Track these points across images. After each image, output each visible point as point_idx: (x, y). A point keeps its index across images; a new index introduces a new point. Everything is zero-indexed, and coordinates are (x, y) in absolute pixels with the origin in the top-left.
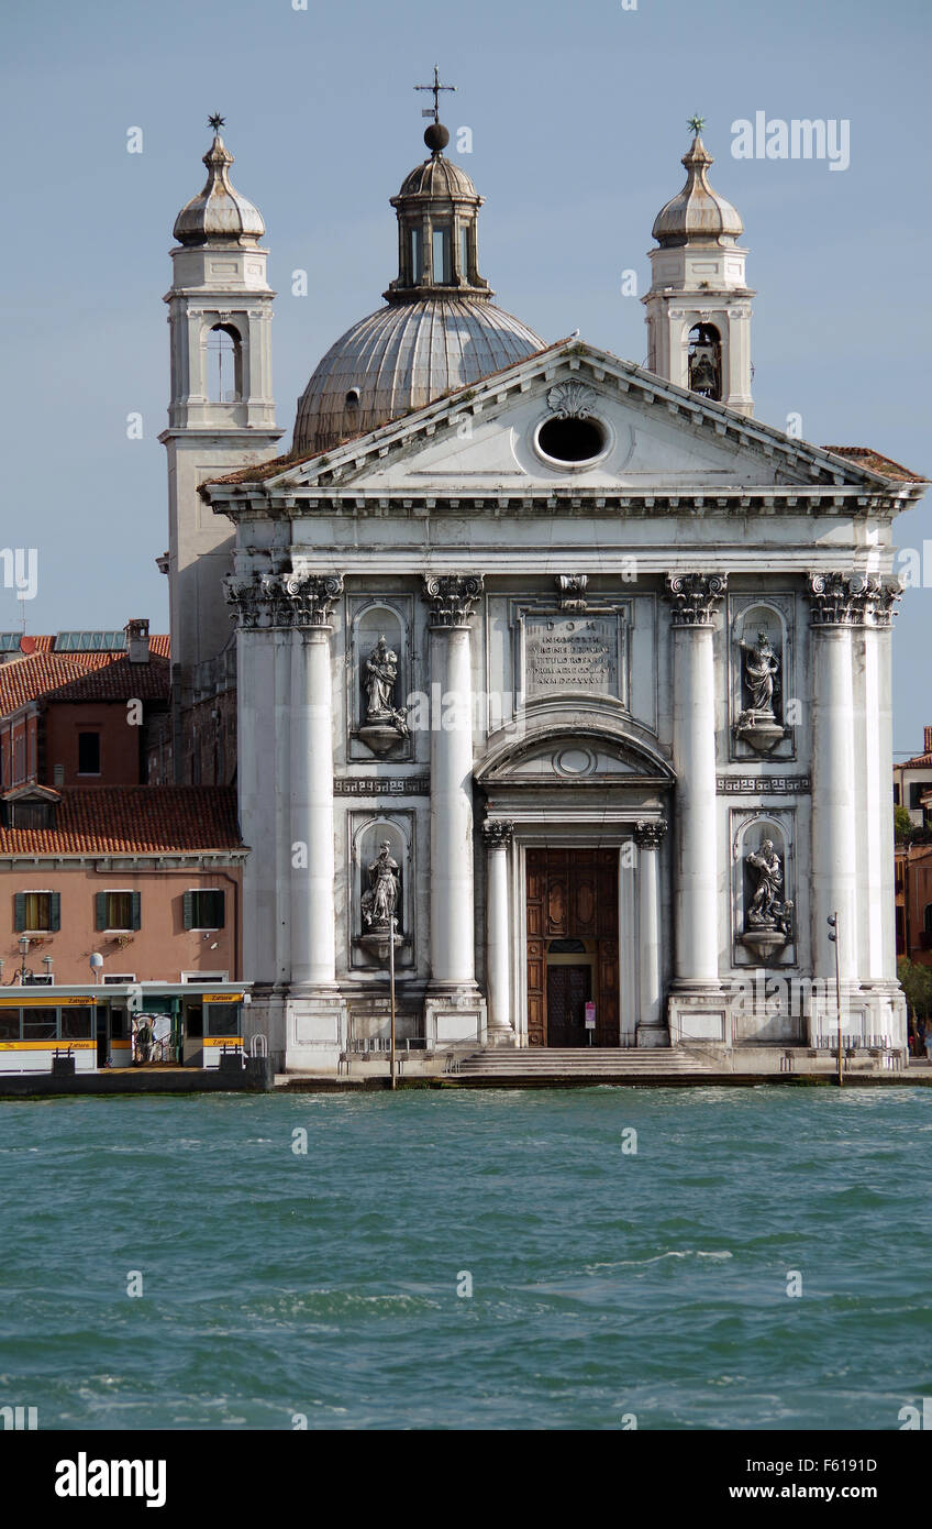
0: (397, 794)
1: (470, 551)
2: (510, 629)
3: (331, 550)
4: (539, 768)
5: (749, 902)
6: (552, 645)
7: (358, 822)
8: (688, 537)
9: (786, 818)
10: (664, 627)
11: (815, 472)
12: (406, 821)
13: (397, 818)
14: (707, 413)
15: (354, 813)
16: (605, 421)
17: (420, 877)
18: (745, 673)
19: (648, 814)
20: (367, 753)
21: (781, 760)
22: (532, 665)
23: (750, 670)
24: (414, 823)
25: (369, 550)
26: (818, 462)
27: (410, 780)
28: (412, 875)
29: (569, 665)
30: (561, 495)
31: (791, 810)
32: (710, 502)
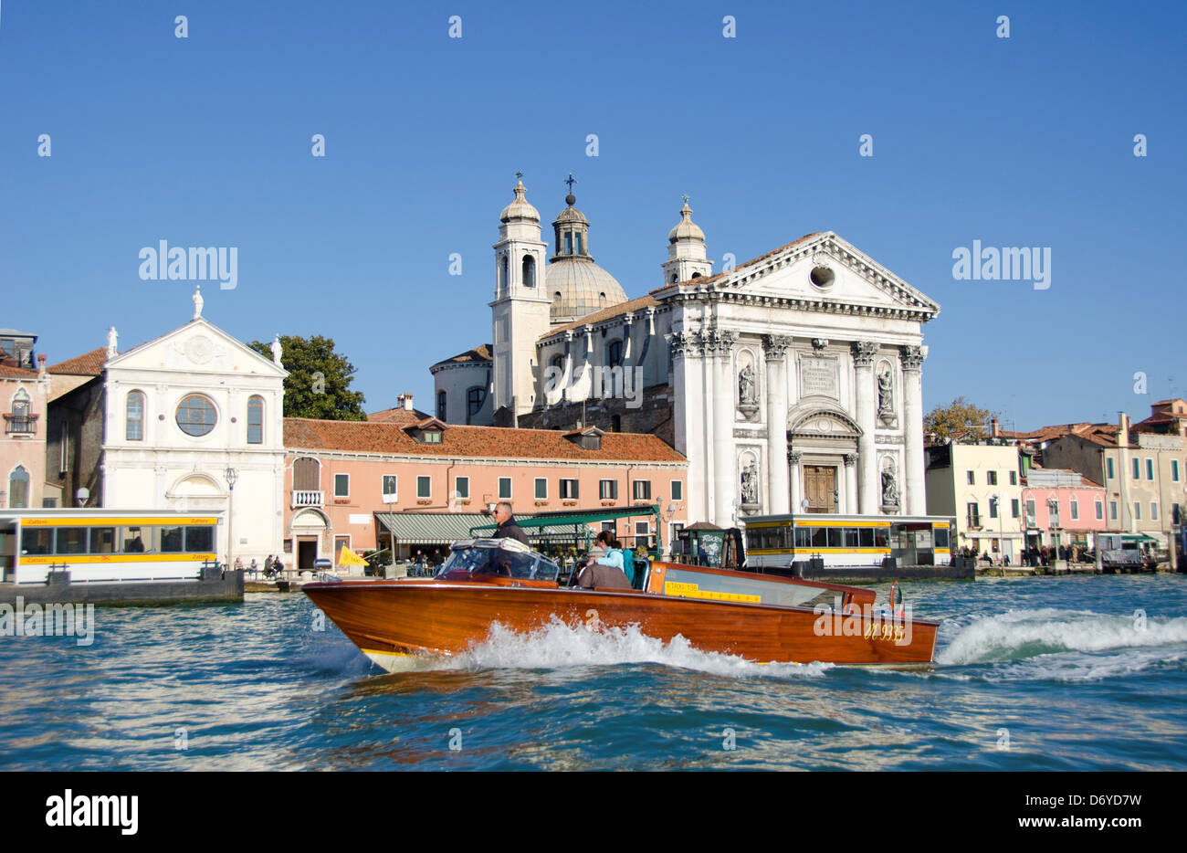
0: (754, 438)
1: (786, 324)
2: (796, 363)
3: (733, 319)
4: (810, 427)
5: (884, 491)
6: (812, 372)
7: (740, 450)
8: (864, 326)
9: (896, 455)
10: (852, 365)
11: (912, 300)
12: (757, 450)
13: (754, 449)
14: (876, 270)
15: (739, 446)
16: (835, 271)
17: (765, 477)
18: (880, 388)
19: (851, 452)
20: (743, 418)
21: (894, 428)
22: (804, 380)
23: (882, 387)
24: (761, 451)
25: (748, 320)
26: (914, 296)
27: (760, 431)
28: (761, 476)
29: (818, 381)
30: (825, 301)
31: (898, 451)
32: (877, 310)
